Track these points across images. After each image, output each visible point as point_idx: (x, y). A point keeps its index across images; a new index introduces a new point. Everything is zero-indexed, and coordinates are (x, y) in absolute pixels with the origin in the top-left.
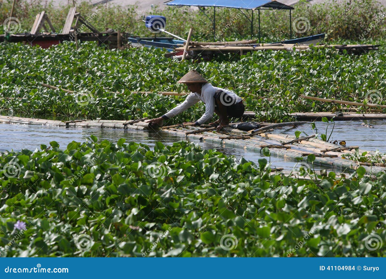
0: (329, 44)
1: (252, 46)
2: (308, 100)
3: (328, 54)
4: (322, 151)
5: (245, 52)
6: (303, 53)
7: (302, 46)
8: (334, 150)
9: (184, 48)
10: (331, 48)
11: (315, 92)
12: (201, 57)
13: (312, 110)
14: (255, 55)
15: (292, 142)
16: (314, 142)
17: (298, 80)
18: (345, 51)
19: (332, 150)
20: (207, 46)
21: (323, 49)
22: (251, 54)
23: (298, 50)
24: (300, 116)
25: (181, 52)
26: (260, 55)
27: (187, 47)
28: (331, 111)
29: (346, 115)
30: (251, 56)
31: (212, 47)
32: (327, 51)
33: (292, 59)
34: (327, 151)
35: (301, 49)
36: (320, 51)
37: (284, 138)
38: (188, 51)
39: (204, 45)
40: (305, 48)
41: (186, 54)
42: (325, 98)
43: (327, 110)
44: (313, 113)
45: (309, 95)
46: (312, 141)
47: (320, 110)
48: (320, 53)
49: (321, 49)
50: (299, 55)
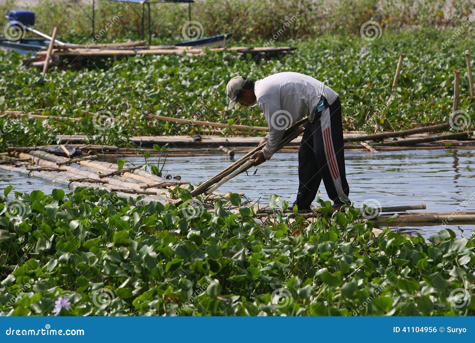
0: (230, 47)
1: (133, 49)
2: (160, 121)
3: (226, 59)
4: (141, 188)
5: (120, 57)
6: (194, 58)
7: (196, 50)
8: (158, 186)
9: (47, 53)
10: (231, 52)
11: (173, 109)
12: (68, 64)
13: (164, 133)
14: (132, 62)
15: (112, 175)
16: (139, 175)
18: (249, 55)
19: (155, 186)
20: (78, 50)
21: (221, 53)
22: (127, 59)
23: (191, 55)
24: (146, 142)
25: (43, 57)
26: (137, 61)
27: (51, 51)
28: (189, 135)
29: (207, 139)
30: (126, 62)
31: (82, 51)
32: (225, 55)
33: (179, 66)
34: (149, 187)
35: (193, 53)
36: (216, 55)
37: (105, 169)
38: (52, 57)
39: (74, 48)
40: (199, 52)
41: (49, 59)
42: (184, 117)
44: (166, 137)
45: (161, 114)
46: (137, 174)
47: (174, 133)
48: (216, 58)
49: (218, 53)
50: (189, 61)
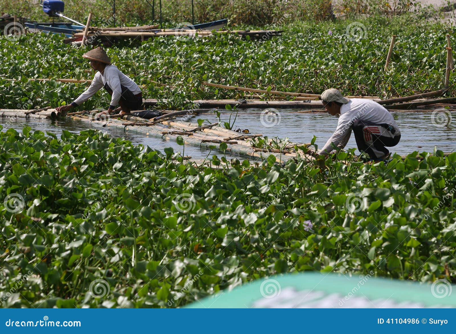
0: (232, 30)
1: (153, 31)
2: (211, 87)
3: (231, 40)
4: (225, 140)
5: (146, 37)
6: (205, 39)
7: (205, 32)
8: (238, 138)
9: (84, 34)
10: (234, 33)
11: (218, 79)
12: (101, 43)
13: (215, 98)
14: (157, 41)
15: (195, 131)
16: (217, 130)
17: (201, 67)
18: (248, 37)
19: (235, 138)
20: (108, 32)
21: (226, 35)
22: (153, 40)
23: (201, 36)
24: (203, 104)
25: (80, 38)
26: (161, 40)
27: (86, 33)
28: (235, 99)
29: (250, 102)
30: (152, 41)
31: (112, 33)
32: (230, 37)
33: (195, 45)
34: (230, 139)
35: (203, 35)
36: (223, 37)
37: (186, 126)
38: (88, 37)
39: (104, 30)
40: (208, 34)
41: (85, 39)
42: (228, 85)
43: (231, 98)
44: (216, 100)
45: (212, 82)
46: (215, 129)
47: (223, 97)
48: (223, 39)
49: (224, 35)
50: (202, 41)
